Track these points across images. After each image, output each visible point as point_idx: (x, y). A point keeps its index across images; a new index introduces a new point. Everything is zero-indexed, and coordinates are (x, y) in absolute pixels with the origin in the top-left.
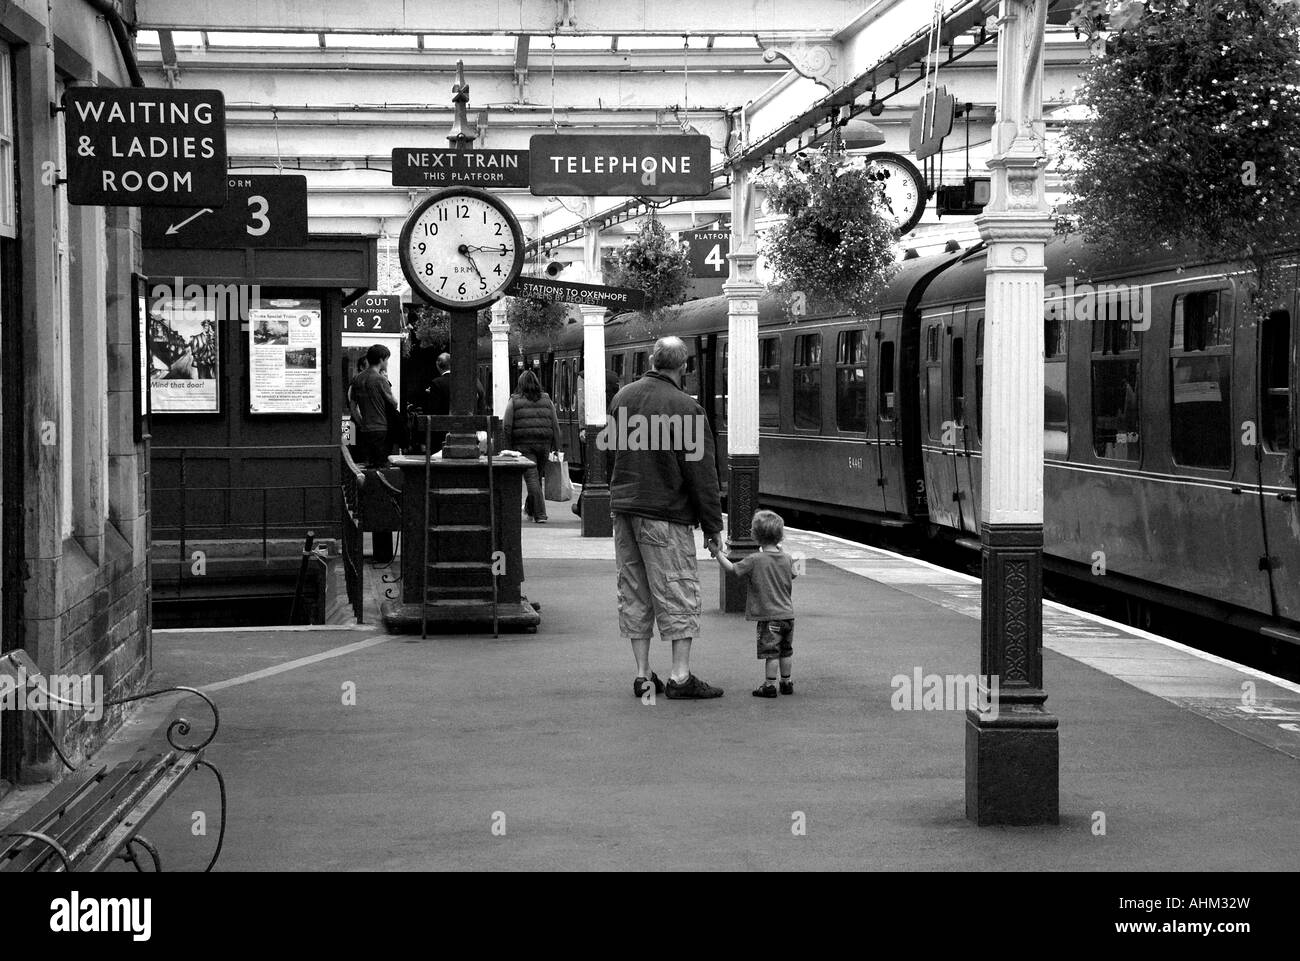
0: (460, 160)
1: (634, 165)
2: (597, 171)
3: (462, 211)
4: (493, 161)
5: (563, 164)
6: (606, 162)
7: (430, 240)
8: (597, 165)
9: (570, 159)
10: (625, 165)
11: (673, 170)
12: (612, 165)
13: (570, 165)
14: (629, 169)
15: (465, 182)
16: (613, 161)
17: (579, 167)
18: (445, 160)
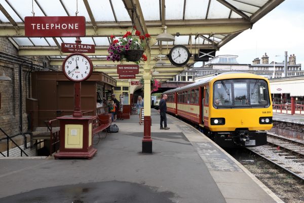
0: (77, 47)
1: (59, 26)
2: (47, 28)
3: (77, 59)
4: (85, 47)
5: (36, 26)
6: (50, 26)
7: (69, 65)
8: (47, 26)
9: (38, 24)
10: (56, 26)
11: (72, 28)
12: (52, 26)
13: (38, 26)
14: (58, 28)
15: (79, 52)
16: (52, 25)
17: (41, 27)
18: (74, 46)
